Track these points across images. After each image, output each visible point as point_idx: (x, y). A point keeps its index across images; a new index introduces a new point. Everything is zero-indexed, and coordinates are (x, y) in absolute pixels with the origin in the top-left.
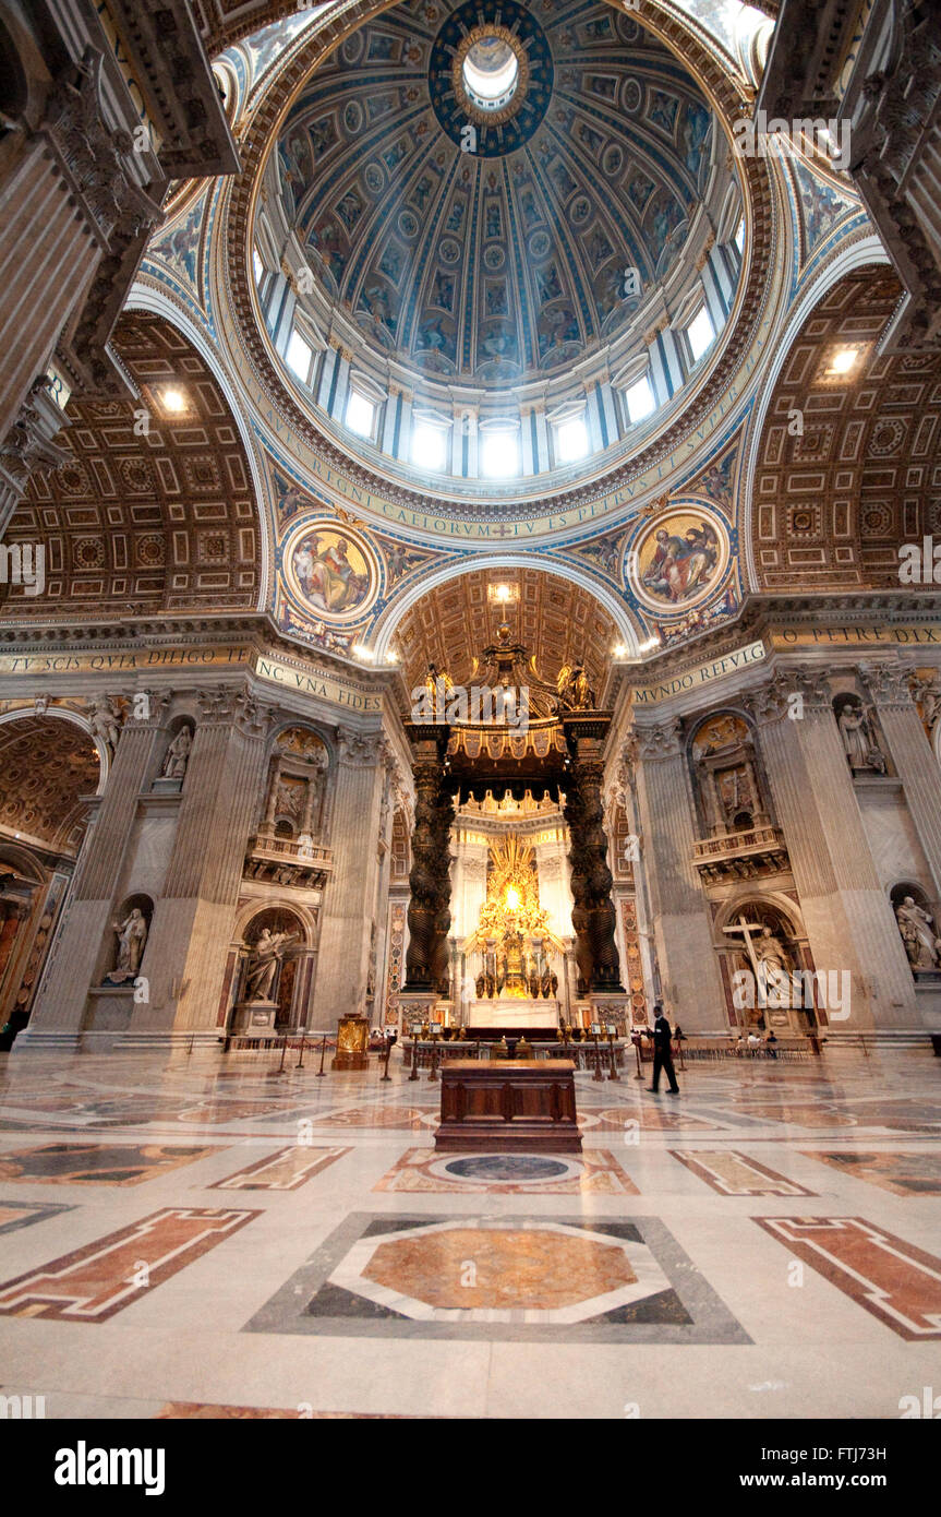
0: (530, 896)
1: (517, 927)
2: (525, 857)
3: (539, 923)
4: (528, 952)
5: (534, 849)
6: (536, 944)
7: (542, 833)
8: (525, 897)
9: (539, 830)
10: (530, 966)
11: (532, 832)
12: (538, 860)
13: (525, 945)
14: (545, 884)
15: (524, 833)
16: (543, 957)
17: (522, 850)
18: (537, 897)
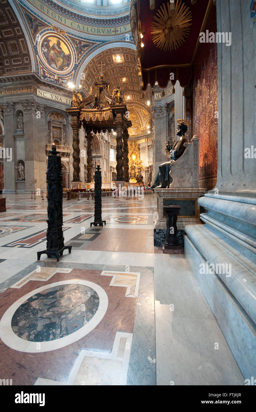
0: (138, 157)
1: (134, 165)
2: (137, 147)
3: (140, 163)
4: (137, 171)
5: (139, 144)
6: (139, 169)
7: (142, 140)
8: (137, 157)
9: (140, 139)
10: (137, 174)
11: (139, 140)
12: (140, 147)
13: (136, 169)
14: (142, 154)
15: (136, 140)
16: (141, 172)
17: (136, 145)
18: (140, 157)
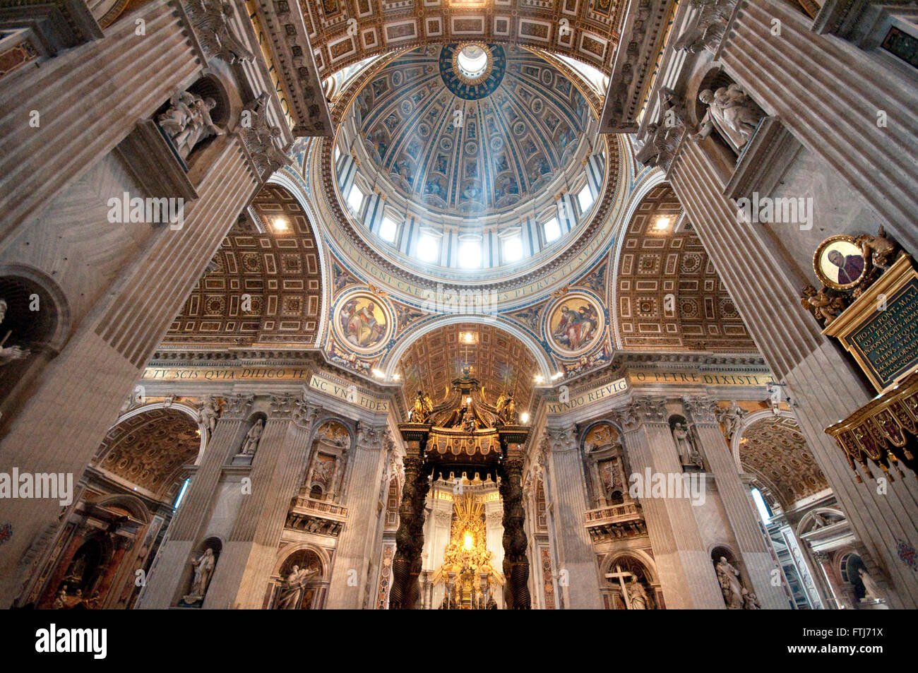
0: (481, 540)
1: (470, 564)
2: (478, 511)
3: (486, 561)
4: (477, 583)
5: (484, 505)
6: (483, 578)
7: (490, 493)
8: (477, 541)
9: (488, 492)
10: (478, 595)
11: (483, 493)
12: (487, 513)
13: (476, 578)
14: (491, 531)
15: (478, 493)
16: (488, 588)
17: (476, 505)
18: (485, 541)
